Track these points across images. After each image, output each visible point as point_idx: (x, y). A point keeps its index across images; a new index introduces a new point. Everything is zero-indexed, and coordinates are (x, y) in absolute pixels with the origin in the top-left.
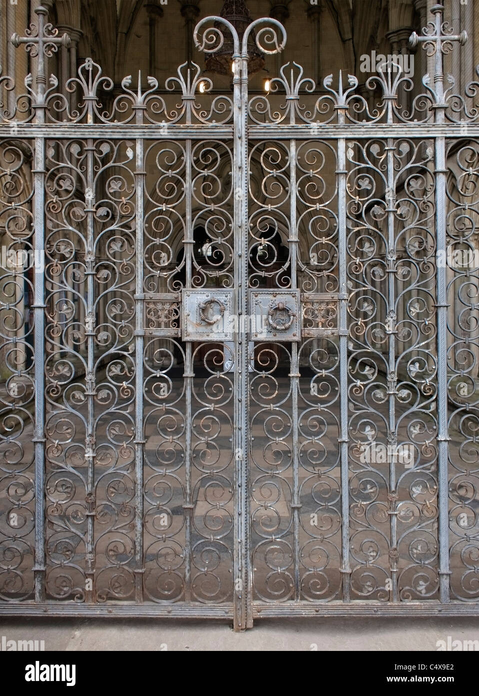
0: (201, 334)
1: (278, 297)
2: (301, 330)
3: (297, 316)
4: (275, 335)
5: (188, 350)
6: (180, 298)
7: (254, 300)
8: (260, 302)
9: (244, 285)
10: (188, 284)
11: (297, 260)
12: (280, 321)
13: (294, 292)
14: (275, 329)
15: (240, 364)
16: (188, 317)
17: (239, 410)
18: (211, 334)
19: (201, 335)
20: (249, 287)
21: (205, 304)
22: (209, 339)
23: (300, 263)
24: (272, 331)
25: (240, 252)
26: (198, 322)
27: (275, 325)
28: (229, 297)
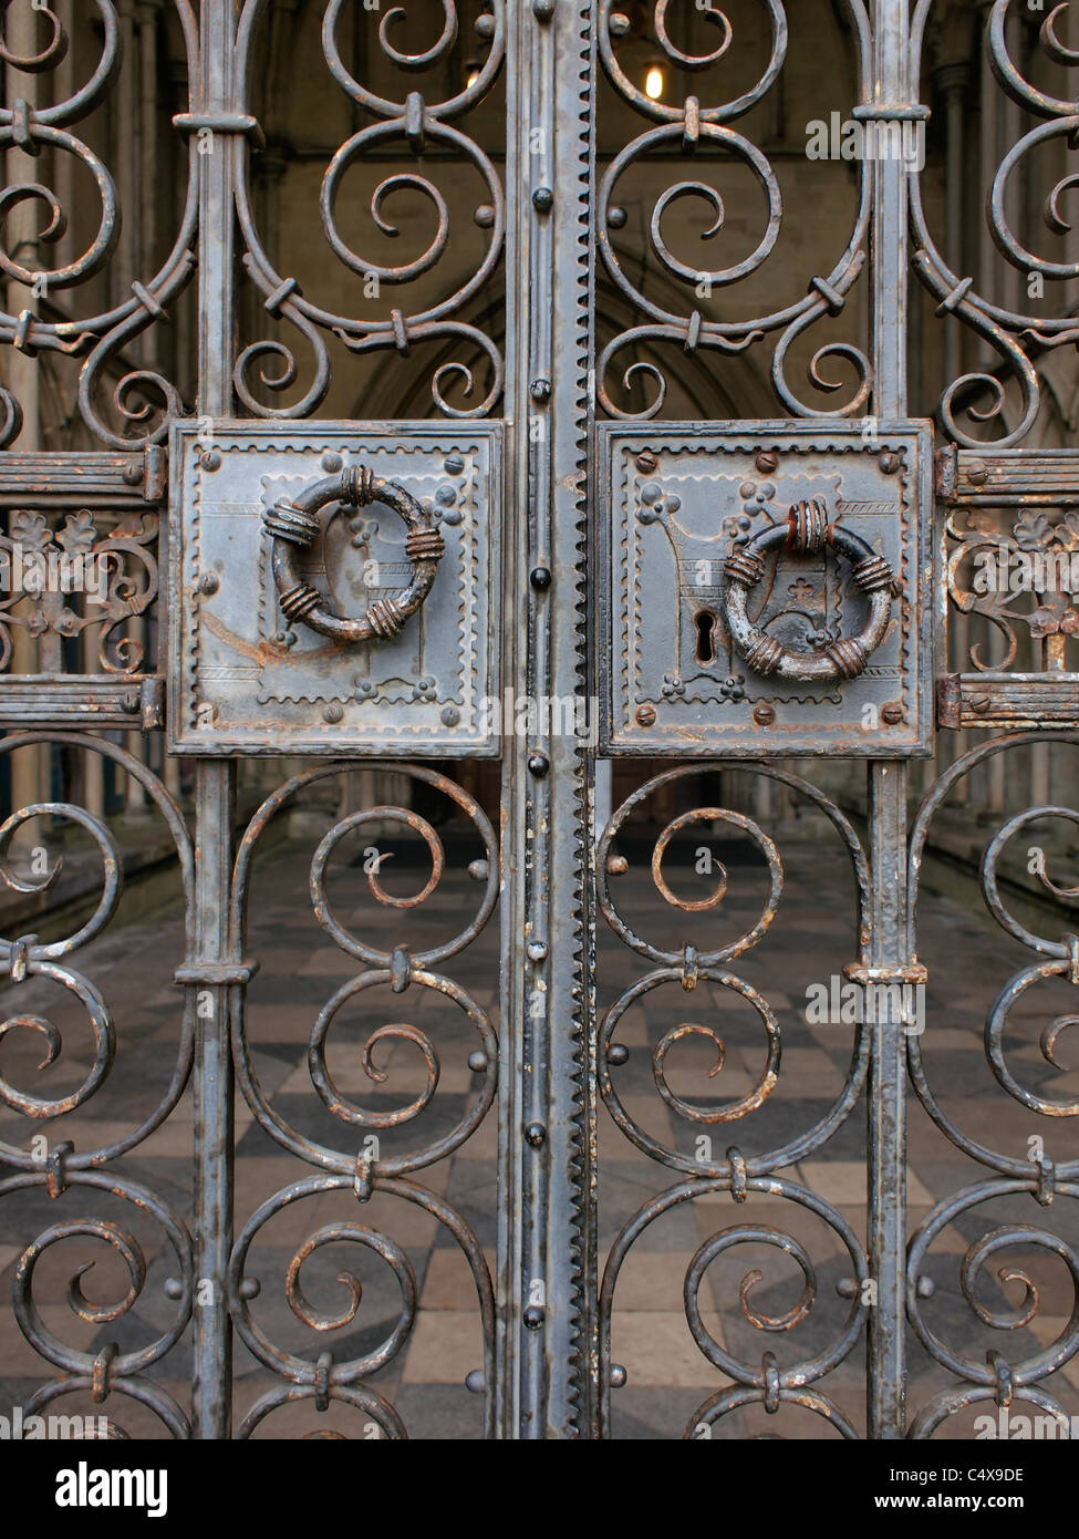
0: (291, 709)
1: (789, 471)
2: (940, 689)
3: (911, 592)
4: (765, 720)
5: (211, 817)
6: (151, 477)
7: (633, 495)
8: (674, 508)
9: (566, 392)
10: (212, 394)
11: (914, 241)
12: (796, 631)
13: (894, 443)
14: (770, 676)
15: (539, 906)
16: (210, 604)
17: (527, 1199)
18: (352, 713)
19: (287, 718)
20: (602, 413)
21: (312, 508)
22: (338, 738)
23: (930, 259)
24: (747, 688)
25: (545, 183)
26: (272, 633)
27: (769, 652)
28: (469, 474)
